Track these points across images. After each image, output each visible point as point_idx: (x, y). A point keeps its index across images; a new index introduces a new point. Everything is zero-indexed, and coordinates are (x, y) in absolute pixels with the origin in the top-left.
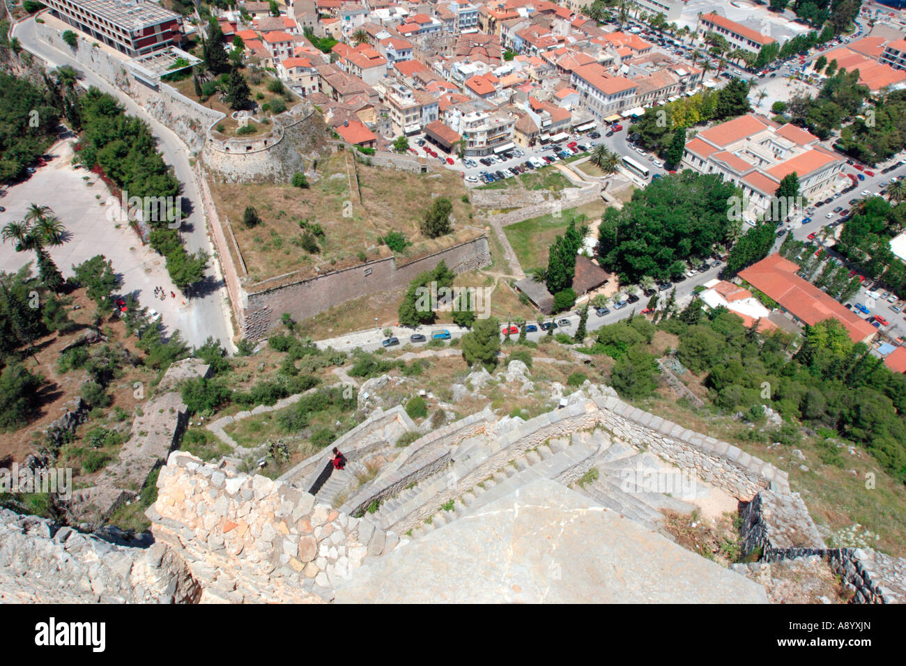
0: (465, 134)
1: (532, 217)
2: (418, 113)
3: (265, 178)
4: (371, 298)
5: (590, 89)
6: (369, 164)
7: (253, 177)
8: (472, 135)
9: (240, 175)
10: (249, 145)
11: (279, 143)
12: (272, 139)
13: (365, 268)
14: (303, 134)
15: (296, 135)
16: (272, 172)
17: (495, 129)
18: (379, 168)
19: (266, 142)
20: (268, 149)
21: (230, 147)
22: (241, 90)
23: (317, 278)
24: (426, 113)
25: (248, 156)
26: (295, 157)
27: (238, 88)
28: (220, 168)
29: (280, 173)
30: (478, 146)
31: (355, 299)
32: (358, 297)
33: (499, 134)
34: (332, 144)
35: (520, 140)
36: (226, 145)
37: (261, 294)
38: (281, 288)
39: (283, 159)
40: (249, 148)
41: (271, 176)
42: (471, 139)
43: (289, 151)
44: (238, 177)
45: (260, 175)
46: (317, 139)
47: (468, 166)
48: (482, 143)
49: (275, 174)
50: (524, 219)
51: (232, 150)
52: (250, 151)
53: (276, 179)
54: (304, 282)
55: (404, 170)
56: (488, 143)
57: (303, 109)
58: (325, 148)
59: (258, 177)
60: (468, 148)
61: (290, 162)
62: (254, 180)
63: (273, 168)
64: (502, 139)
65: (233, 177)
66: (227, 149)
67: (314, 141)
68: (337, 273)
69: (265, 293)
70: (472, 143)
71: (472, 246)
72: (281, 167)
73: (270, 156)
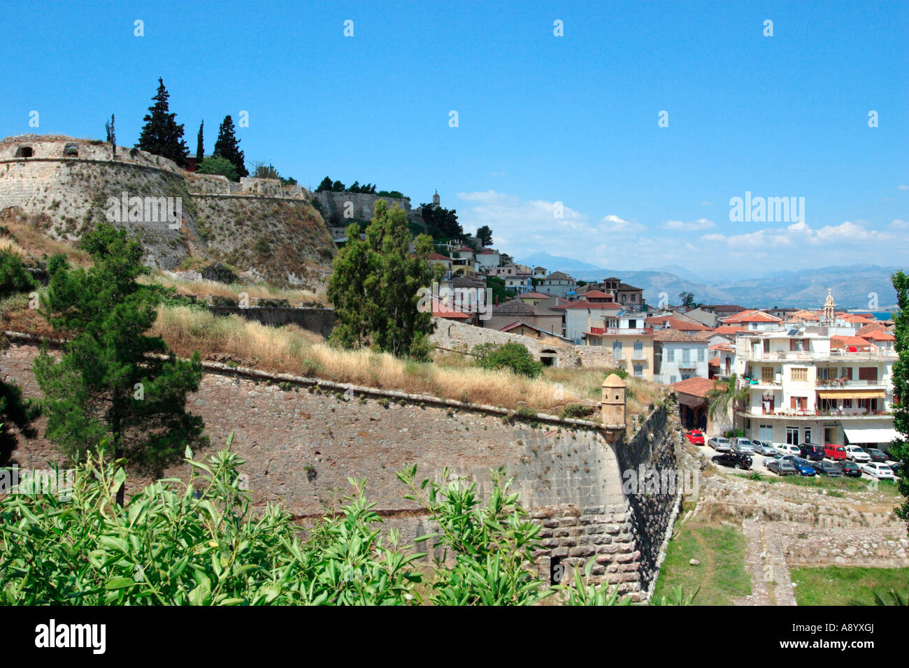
0: (749, 372)
2: (647, 353)
8: (769, 372)
11: (112, 164)
14: (239, 223)
15: (219, 221)
16: (49, 212)
17: (847, 371)
19: (70, 147)
20: (70, 164)
24: (671, 365)
29: (71, 221)
30: (785, 408)
33: (860, 389)
34: (317, 276)
40: (26, 152)
42: (765, 386)
46: (278, 251)
48: (802, 401)
52: (25, 158)
56: (823, 405)
63: (57, 206)
64: (872, 404)
67: (264, 250)
72: (83, 212)
73: (65, 179)
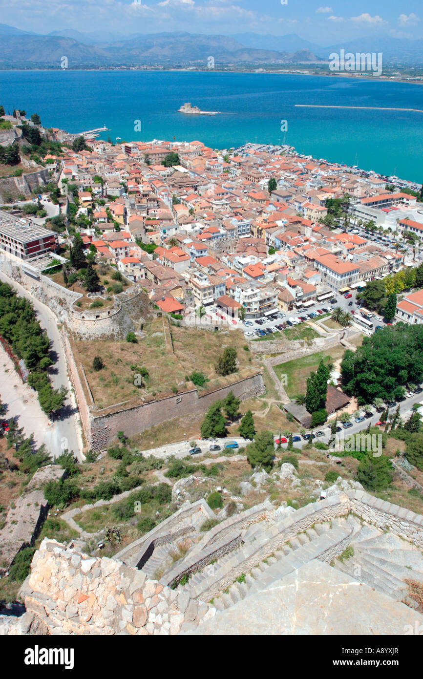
0: (244, 303)
1: (293, 359)
2: (211, 291)
3: (108, 337)
4: (181, 419)
5: (328, 271)
6: (179, 326)
7: (100, 336)
8: (249, 304)
9: (91, 334)
10: (97, 314)
11: (118, 313)
12: (113, 310)
13: (176, 398)
14: (134, 306)
15: (130, 307)
16: (113, 332)
17: (265, 300)
18: (186, 328)
19: (109, 313)
20: (111, 317)
21: (85, 316)
22: (93, 279)
23: (143, 406)
24: (217, 291)
25: (97, 322)
26: (129, 322)
27: (91, 277)
28: (77, 330)
29: (118, 333)
30: (253, 311)
31: (169, 420)
32: (172, 419)
33: (267, 303)
34: (154, 312)
35: (282, 306)
36: (83, 315)
37: (103, 417)
38: (117, 413)
39: (120, 324)
40: (98, 317)
41: (112, 335)
42: (248, 307)
43: (124, 318)
44: (90, 336)
45: (105, 334)
46: (144, 309)
47: (247, 325)
48: (256, 309)
49: (115, 333)
50: (287, 361)
51: (87, 318)
52: (98, 319)
53: (116, 337)
54: (134, 408)
55: (203, 329)
56: (260, 309)
57: (134, 290)
58: (149, 316)
59: (103, 336)
60: (247, 313)
61: (125, 326)
62: (101, 338)
63: (113, 330)
64: (269, 306)
65: (86, 336)
66: (83, 317)
67: (141, 311)
68: (157, 401)
69: (106, 417)
70: (249, 309)
71: (251, 381)
72: (119, 329)
73: (112, 322)
